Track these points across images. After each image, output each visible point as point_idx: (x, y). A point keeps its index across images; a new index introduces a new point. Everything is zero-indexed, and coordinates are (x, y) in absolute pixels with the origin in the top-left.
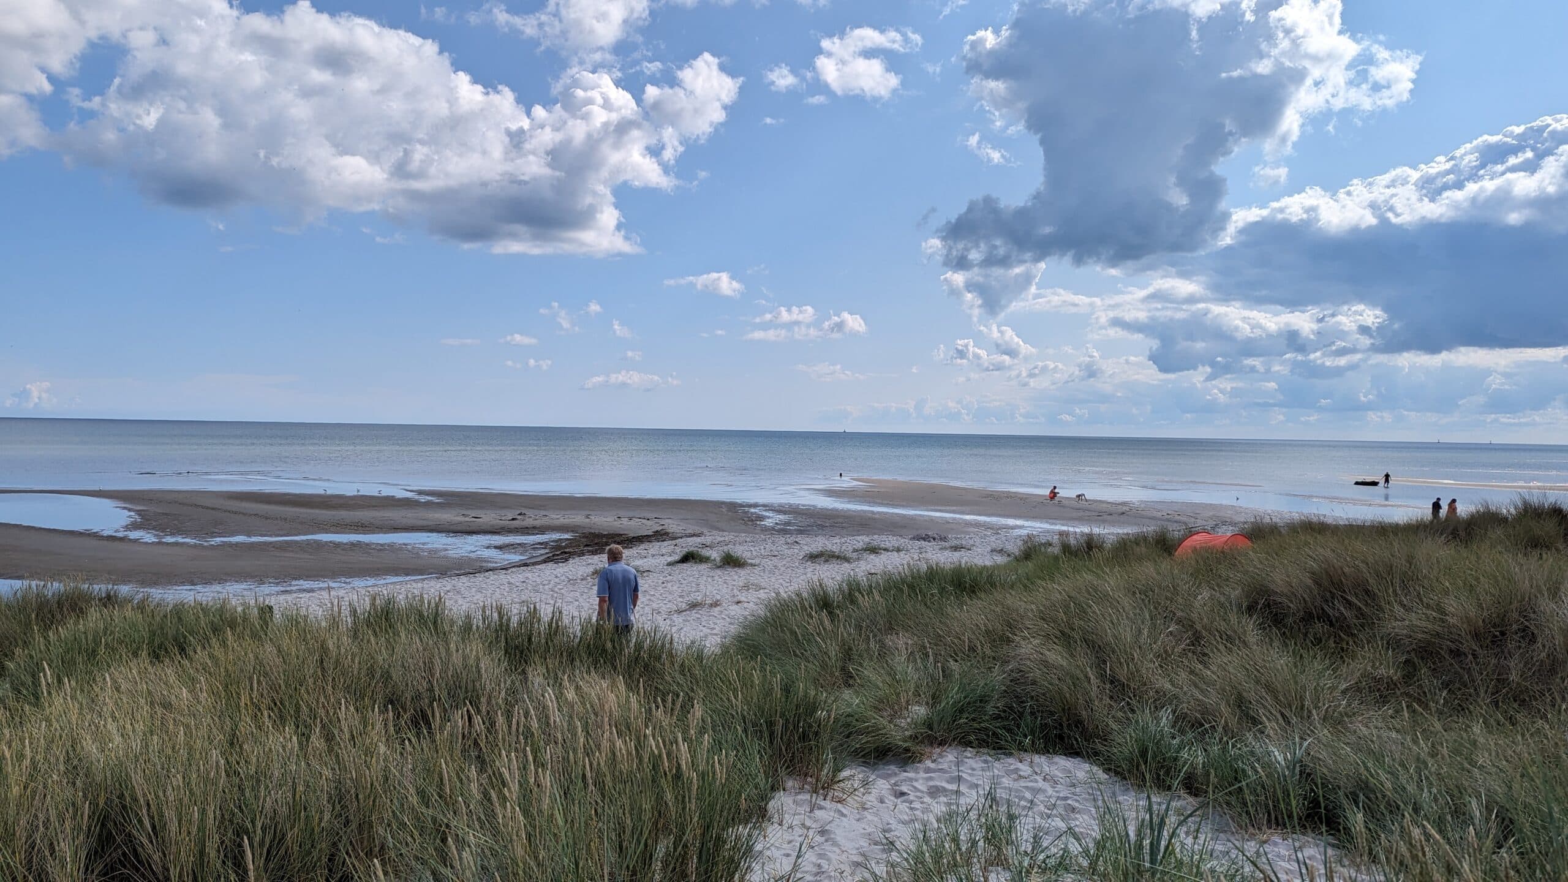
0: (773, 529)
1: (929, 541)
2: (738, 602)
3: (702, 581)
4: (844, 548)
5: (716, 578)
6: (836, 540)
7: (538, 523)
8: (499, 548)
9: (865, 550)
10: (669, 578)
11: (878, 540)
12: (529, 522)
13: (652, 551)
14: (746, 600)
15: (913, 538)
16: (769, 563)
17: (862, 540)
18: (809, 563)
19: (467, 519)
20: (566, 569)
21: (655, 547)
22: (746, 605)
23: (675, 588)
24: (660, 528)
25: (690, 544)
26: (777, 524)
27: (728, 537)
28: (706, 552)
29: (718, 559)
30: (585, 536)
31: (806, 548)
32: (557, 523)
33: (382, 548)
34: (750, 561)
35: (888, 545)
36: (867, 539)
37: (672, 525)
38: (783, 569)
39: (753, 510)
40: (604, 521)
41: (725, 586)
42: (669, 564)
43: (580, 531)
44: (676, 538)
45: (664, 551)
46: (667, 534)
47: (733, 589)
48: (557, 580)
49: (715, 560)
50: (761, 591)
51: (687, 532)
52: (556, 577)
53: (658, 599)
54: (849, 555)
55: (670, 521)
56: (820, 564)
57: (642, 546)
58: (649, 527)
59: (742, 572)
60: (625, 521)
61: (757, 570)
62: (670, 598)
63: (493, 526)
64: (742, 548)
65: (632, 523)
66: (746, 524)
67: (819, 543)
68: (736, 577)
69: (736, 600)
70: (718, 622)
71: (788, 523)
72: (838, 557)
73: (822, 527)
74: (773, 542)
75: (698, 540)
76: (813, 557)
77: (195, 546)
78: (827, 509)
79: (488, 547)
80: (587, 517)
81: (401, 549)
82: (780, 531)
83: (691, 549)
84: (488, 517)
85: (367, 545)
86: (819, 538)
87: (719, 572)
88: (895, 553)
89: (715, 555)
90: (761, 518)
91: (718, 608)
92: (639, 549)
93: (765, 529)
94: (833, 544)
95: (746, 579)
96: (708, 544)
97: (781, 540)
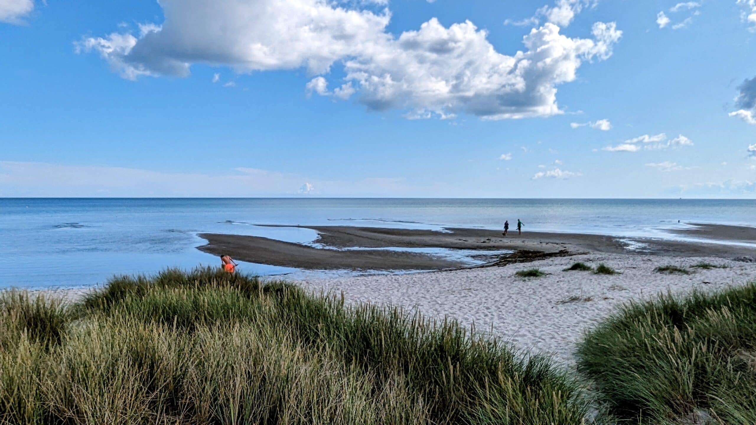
0: (634, 251)
1: (747, 262)
2: (606, 298)
3: (584, 282)
4: (683, 265)
5: (593, 280)
6: (678, 259)
7: (496, 244)
8: (473, 257)
9: (699, 266)
10: (562, 279)
11: (707, 260)
12: (491, 244)
13: (556, 262)
14: (612, 297)
15: (735, 260)
16: (630, 272)
17: (696, 260)
18: (658, 273)
19: (460, 241)
20: (502, 270)
21: (558, 260)
22: (611, 301)
23: (565, 285)
24: (563, 249)
25: (579, 259)
26: (637, 248)
27: (604, 255)
28: (588, 264)
29: (596, 269)
30: (520, 252)
31: (656, 263)
32: (506, 244)
33: (415, 255)
34: (617, 271)
35: (716, 263)
36: (699, 259)
37: (570, 248)
38: (640, 276)
39: (622, 240)
40: (532, 245)
41: (599, 286)
42: (564, 270)
43: (519, 249)
44: (572, 255)
45: (563, 262)
46: (567, 252)
47: (603, 289)
48: (495, 277)
49: (593, 269)
50: (623, 291)
51: (579, 252)
52: (495, 275)
53: (552, 292)
54: (688, 269)
55: (570, 245)
56: (666, 274)
57: (551, 259)
58: (558, 248)
59: (611, 277)
60: (544, 245)
61: (621, 277)
62: (560, 292)
63: (473, 245)
64: (612, 262)
65: (548, 245)
66: (617, 248)
67: (665, 261)
68: (607, 281)
69: (604, 296)
70: (589, 312)
71: (644, 248)
72: (680, 271)
73: (668, 251)
74: (634, 260)
75: (585, 256)
76: (661, 270)
77: (336, 251)
78: (671, 241)
79: (468, 256)
80: (523, 242)
81: (424, 256)
82: (639, 253)
83: (580, 262)
84: (471, 241)
85: (410, 253)
86: (665, 258)
87: (595, 276)
88: (722, 269)
89: (594, 266)
90: (627, 245)
91: (590, 302)
92: (549, 261)
93: (629, 252)
94: (676, 262)
95: (613, 282)
96: (591, 259)
97: (639, 258)
